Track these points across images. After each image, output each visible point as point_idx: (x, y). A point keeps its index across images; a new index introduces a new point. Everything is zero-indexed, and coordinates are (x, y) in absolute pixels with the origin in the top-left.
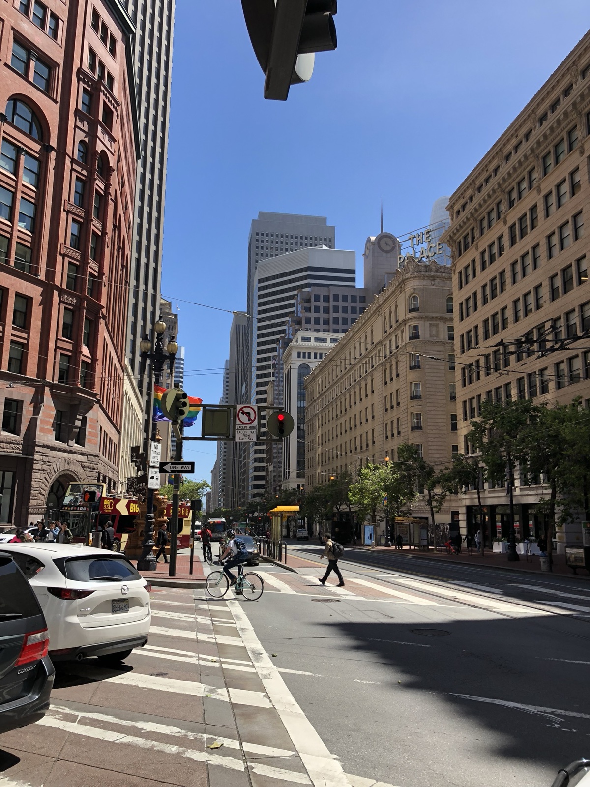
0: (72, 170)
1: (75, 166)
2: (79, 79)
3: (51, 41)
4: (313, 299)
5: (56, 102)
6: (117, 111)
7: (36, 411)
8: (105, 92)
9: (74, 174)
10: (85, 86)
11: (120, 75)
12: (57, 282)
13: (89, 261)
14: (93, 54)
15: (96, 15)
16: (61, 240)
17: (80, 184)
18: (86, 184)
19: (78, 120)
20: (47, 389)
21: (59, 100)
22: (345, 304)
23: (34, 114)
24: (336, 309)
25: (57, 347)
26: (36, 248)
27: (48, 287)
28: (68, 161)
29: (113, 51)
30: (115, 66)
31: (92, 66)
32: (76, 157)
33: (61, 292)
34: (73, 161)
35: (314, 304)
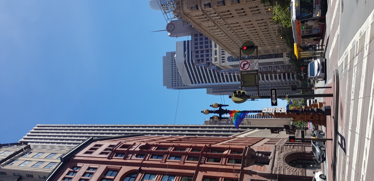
0: (148, 160)
1: (147, 159)
2: (112, 158)
3: (98, 170)
4: (198, 58)
5: (121, 167)
6: (123, 143)
7: (255, 173)
8: (116, 148)
9: (150, 159)
10: (114, 156)
11: (109, 142)
12: (196, 165)
13: (186, 152)
14: (102, 153)
15: (87, 153)
16: (177, 164)
17: (154, 157)
18: (153, 155)
19: (128, 158)
20: (245, 169)
21: (120, 166)
22: (199, 43)
23: (127, 176)
24: (201, 47)
25: (225, 165)
26: (182, 174)
27: (198, 169)
28: (144, 162)
29: (100, 146)
30: (106, 144)
31: (106, 153)
32: (143, 159)
33: (200, 163)
34: (144, 160)
35: (200, 58)
